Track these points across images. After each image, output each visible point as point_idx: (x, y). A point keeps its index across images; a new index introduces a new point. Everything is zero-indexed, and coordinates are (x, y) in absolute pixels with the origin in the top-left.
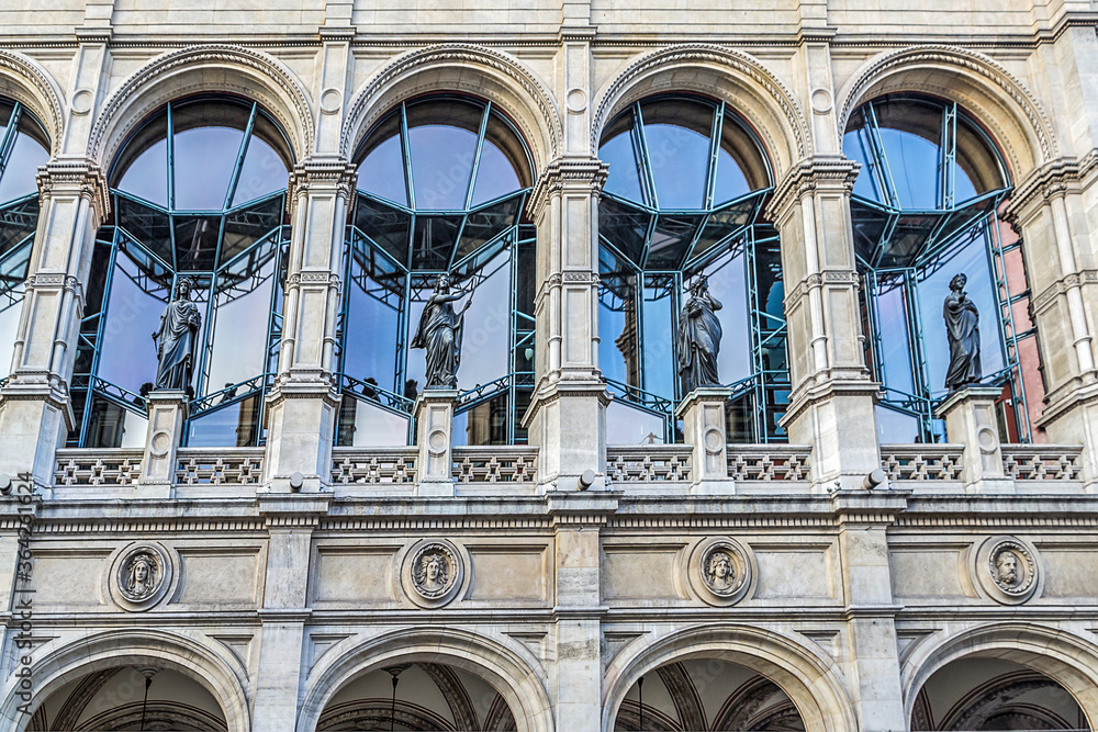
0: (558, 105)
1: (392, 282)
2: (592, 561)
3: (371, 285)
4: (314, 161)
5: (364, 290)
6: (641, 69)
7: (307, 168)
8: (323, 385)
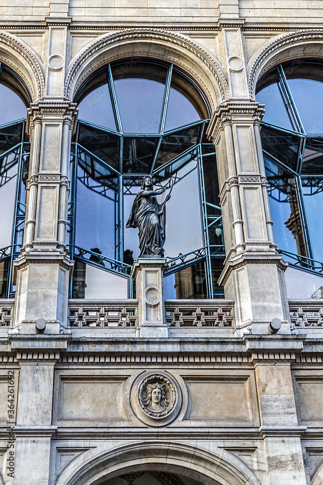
0: (222, 67)
1: (109, 181)
2: (288, 390)
3: (92, 183)
4: (45, 101)
5: (88, 186)
6: (280, 45)
7: (40, 105)
8: (59, 253)
